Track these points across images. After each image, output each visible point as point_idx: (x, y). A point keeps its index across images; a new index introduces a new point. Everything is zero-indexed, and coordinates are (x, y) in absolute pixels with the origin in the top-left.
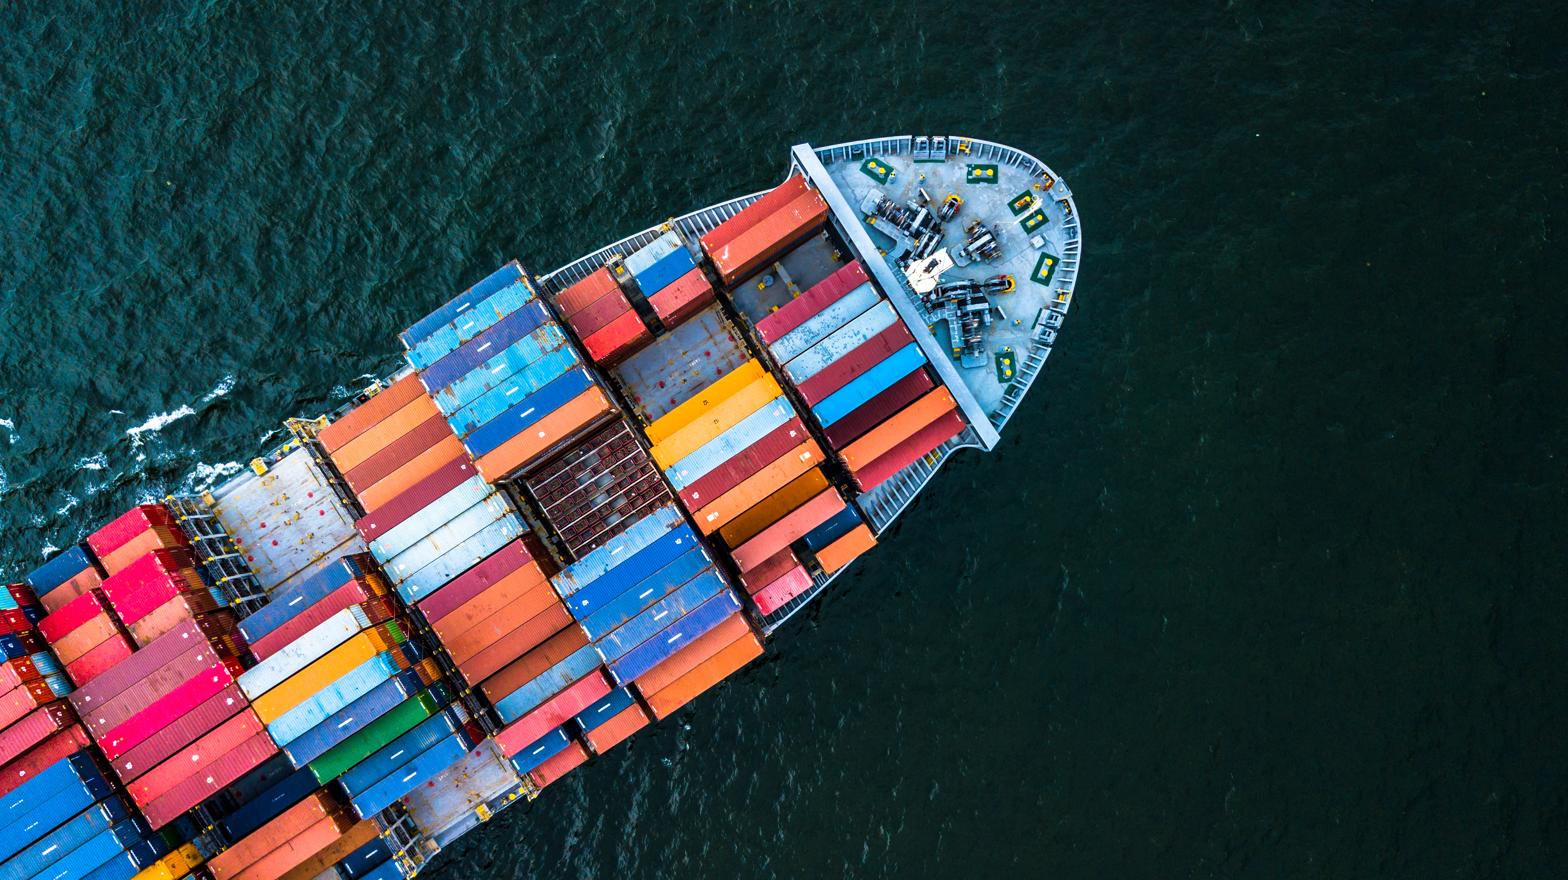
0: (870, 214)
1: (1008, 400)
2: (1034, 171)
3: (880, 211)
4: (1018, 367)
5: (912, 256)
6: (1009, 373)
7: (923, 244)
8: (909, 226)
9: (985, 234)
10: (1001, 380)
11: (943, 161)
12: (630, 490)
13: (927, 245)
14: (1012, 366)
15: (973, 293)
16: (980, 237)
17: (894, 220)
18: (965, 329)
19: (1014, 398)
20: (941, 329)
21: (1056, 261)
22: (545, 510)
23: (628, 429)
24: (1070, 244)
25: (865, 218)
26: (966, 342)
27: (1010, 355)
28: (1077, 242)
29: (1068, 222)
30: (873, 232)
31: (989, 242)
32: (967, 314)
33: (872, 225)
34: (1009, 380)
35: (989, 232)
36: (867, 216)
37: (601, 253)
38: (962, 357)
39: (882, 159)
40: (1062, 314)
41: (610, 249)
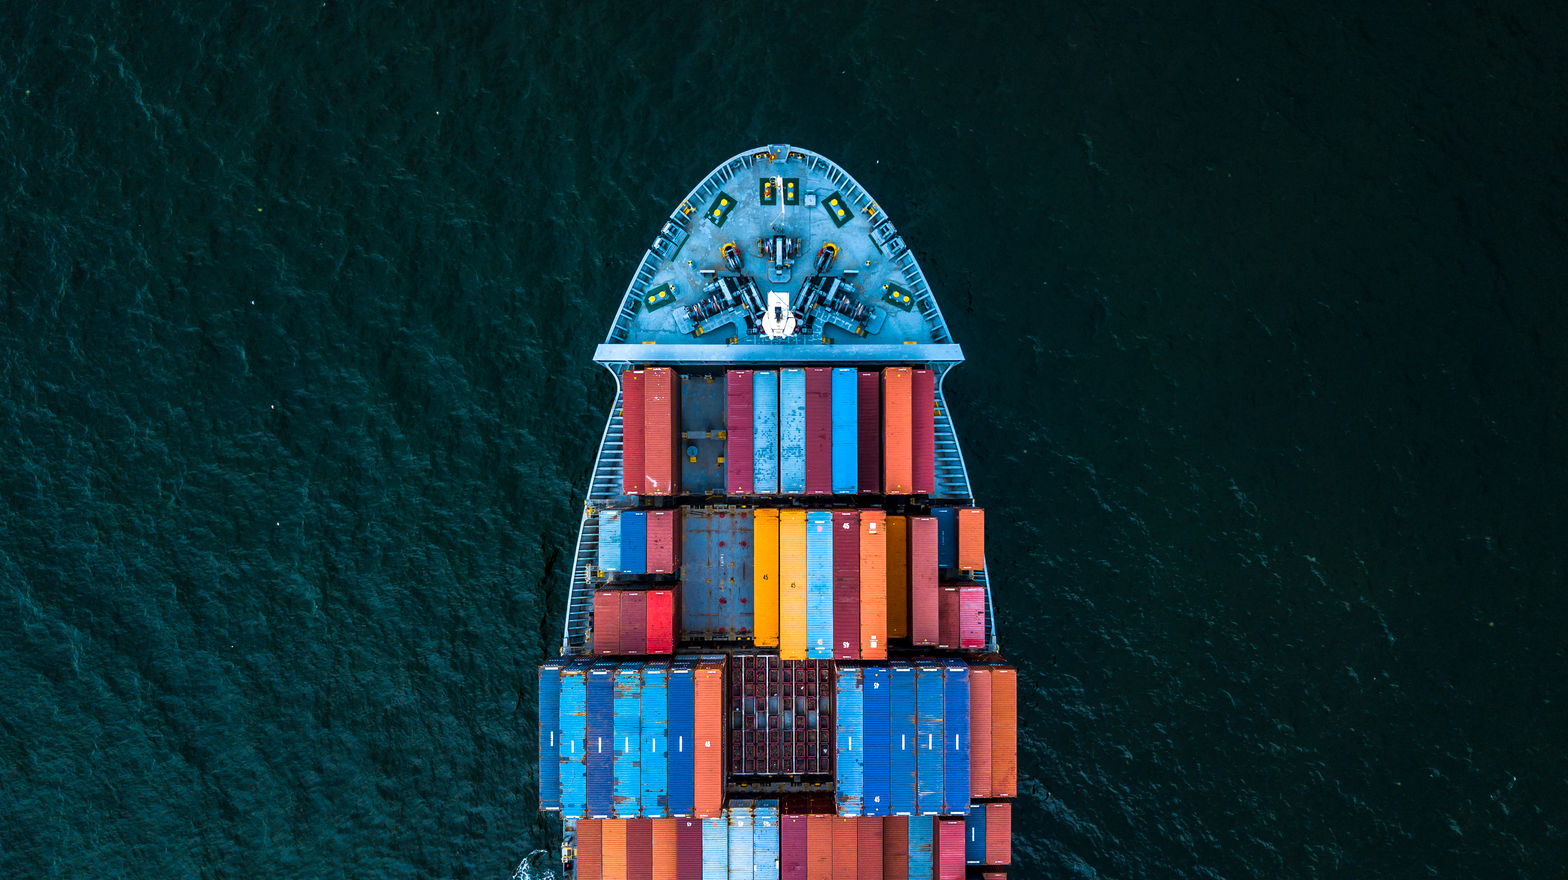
0: (693, 329)
1: (929, 315)
2: (747, 162)
3: (697, 319)
4: (906, 287)
5: (752, 317)
6: (906, 299)
7: (750, 303)
8: (726, 302)
9: (775, 243)
10: (908, 308)
11: (688, 236)
12: (798, 688)
13: (753, 300)
14: (903, 292)
15: (818, 285)
16: (775, 249)
17: (712, 313)
18: (846, 312)
19: (931, 308)
20: (832, 334)
21: (836, 196)
22: (768, 773)
23: (743, 656)
24: (830, 173)
25: (694, 336)
26: (857, 318)
27: (893, 287)
28: (833, 168)
29: (811, 163)
30: (711, 338)
31: (784, 243)
32: (833, 303)
33: (704, 334)
34: (912, 302)
35: (775, 238)
36: (693, 333)
37: (575, 580)
38: (866, 329)
39: (652, 288)
40: (886, 221)
41: (577, 570)
